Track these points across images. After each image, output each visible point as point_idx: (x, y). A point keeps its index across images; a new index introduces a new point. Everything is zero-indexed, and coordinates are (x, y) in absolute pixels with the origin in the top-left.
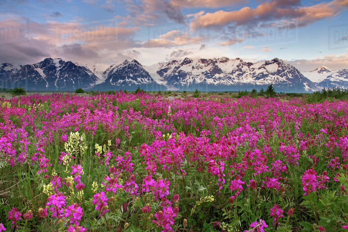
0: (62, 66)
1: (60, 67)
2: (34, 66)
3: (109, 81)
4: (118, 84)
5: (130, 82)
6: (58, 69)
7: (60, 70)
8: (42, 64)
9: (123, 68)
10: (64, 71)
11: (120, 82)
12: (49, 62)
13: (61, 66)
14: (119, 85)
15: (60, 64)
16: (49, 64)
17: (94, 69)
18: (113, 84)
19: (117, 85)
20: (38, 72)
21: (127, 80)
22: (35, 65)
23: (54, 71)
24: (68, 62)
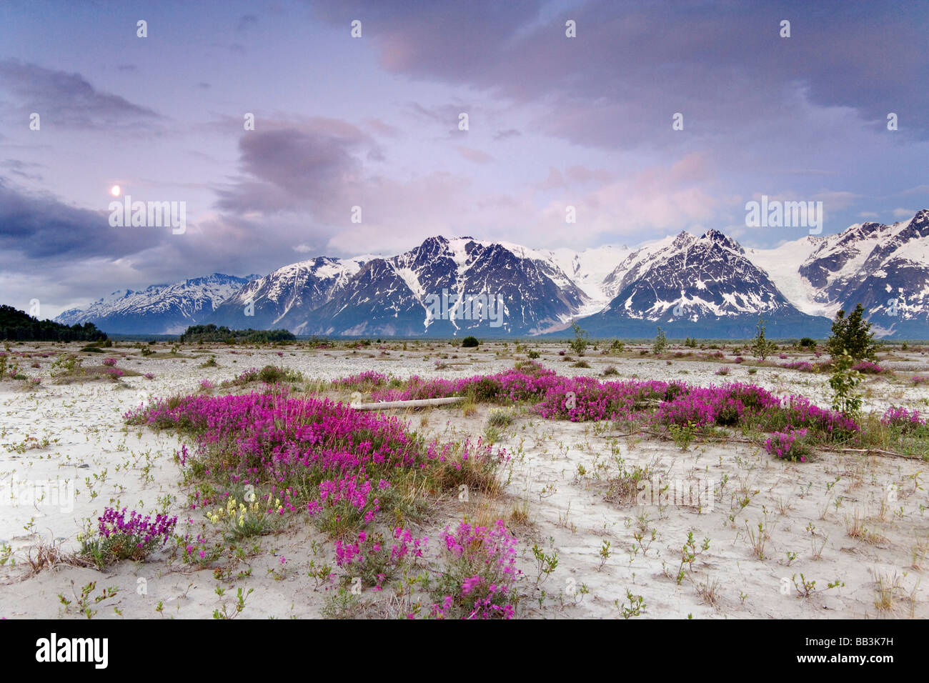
0: (474, 259)
1: (468, 262)
2: (392, 263)
3: (623, 307)
4: (653, 316)
5: (697, 308)
6: (461, 270)
7: (468, 273)
8: (415, 256)
9: (671, 259)
10: (479, 274)
11: (661, 308)
12: (438, 248)
13: (471, 260)
14: (655, 319)
15: (468, 253)
16: (436, 254)
17: (576, 267)
18: (635, 317)
19: (649, 318)
20: (403, 281)
21: (684, 301)
22: (396, 259)
23: (449, 276)
24: (490, 249)
